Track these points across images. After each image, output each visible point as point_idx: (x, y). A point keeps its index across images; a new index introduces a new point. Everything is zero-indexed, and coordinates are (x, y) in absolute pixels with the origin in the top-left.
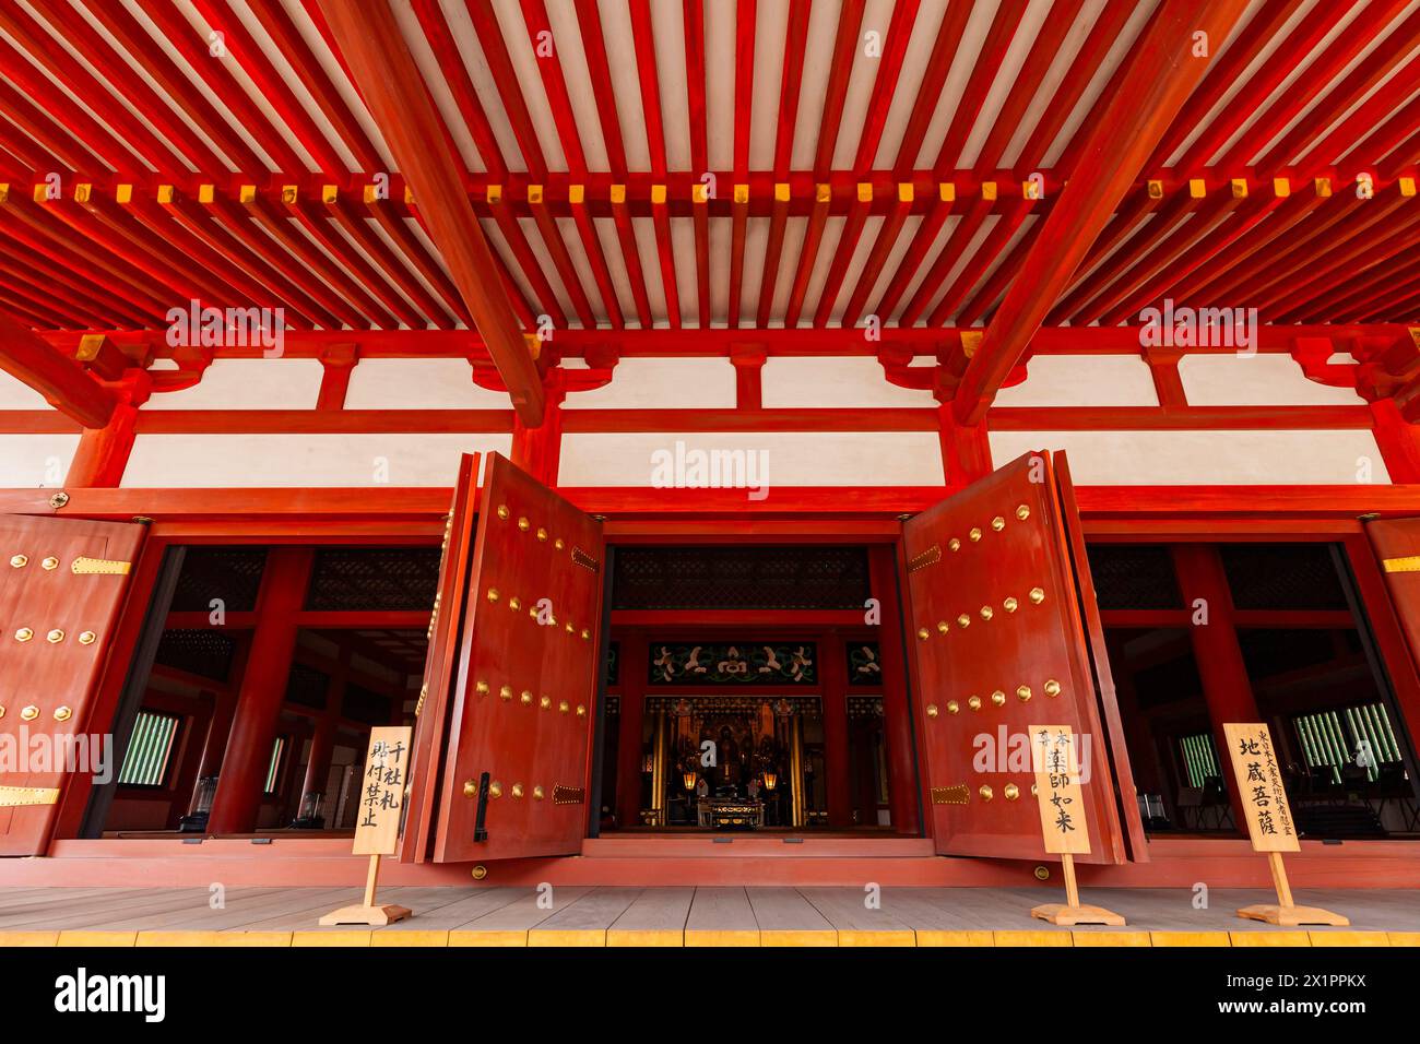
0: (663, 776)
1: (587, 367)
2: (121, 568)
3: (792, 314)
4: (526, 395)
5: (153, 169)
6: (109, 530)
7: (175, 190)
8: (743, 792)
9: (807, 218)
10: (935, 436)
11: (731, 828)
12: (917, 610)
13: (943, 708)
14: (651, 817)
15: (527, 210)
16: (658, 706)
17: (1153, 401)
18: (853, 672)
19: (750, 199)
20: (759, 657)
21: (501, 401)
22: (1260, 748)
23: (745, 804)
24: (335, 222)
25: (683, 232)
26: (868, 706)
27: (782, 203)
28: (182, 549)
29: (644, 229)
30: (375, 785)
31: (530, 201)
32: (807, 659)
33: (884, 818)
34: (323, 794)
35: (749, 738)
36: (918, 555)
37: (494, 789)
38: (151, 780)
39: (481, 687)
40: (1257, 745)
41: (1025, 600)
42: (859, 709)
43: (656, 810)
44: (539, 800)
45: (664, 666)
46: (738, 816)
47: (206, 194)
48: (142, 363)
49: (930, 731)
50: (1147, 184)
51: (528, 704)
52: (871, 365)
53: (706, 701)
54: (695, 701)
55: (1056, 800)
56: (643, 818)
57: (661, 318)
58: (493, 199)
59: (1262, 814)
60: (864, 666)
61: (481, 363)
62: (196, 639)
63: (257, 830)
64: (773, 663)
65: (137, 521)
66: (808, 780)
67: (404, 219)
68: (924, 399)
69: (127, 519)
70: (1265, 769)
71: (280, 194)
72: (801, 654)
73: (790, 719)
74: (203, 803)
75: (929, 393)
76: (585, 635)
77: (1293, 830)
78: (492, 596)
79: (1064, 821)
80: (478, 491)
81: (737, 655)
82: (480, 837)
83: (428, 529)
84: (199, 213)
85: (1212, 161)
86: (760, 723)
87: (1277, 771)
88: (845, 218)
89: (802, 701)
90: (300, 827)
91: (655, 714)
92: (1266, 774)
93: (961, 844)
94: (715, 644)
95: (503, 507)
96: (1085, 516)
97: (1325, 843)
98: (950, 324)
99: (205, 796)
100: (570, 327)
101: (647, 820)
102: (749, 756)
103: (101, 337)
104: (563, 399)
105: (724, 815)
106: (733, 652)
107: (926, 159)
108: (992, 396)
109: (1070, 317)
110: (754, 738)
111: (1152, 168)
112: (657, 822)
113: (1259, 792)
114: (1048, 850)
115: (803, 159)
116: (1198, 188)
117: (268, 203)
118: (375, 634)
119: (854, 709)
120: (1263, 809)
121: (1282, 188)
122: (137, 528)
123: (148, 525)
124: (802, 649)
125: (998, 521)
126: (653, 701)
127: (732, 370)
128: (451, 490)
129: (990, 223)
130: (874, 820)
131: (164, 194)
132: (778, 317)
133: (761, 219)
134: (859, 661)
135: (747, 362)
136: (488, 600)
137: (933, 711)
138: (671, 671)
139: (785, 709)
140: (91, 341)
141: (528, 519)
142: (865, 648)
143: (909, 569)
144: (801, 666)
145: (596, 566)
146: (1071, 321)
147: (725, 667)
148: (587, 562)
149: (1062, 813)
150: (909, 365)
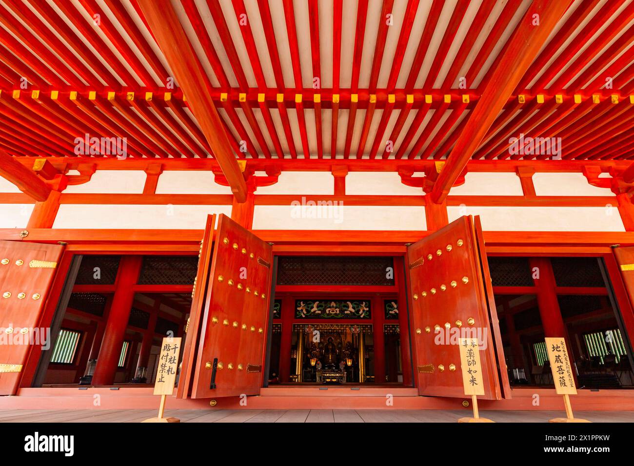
0: (301, 359)
1: (266, 175)
2: (53, 265)
3: (360, 153)
4: (238, 188)
5: (68, 84)
6: (47, 248)
7: (78, 94)
8: (337, 367)
9: (366, 110)
10: (423, 208)
11: (331, 384)
12: (413, 287)
13: (423, 330)
14: (295, 378)
15: (239, 105)
16: (299, 328)
17: (521, 194)
18: (387, 314)
19: (340, 101)
20: (344, 306)
21: (227, 190)
22: (561, 349)
23: (337, 372)
24: (152, 109)
25: (310, 115)
26: (393, 329)
27: (354, 103)
28: (80, 256)
29: (292, 113)
30: (164, 364)
31: (240, 101)
32: (366, 307)
33: (400, 379)
34: (146, 367)
35: (341, 343)
36: (414, 262)
37: (220, 366)
38: (67, 361)
39: (214, 320)
40: (559, 347)
41: (460, 282)
42: (390, 330)
43: (298, 375)
44: (240, 370)
45: (302, 310)
46: (334, 378)
47: (92, 95)
48: (63, 172)
49: (417, 340)
50: (518, 97)
51: (236, 327)
52: (395, 176)
53: (321, 326)
54: (315, 326)
55: (470, 371)
56: (292, 379)
57: (301, 154)
58: (223, 99)
59: (561, 378)
60: (392, 311)
61: (219, 173)
62: (89, 297)
63: (115, 384)
64: (351, 309)
65: (60, 244)
66: (367, 362)
67: (183, 108)
68: (418, 191)
69: (55, 243)
70: (563, 358)
71: (126, 96)
72: (364, 305)
73: (359, 334)
74: (90, 371)
75: (421, 189)
76: (263, 296)
77: (574, 385)
78: (220, 279)
79: (473, 381)
80: (215, 231)
81: (335, 305)
82: (213, 387)
83: (192, 248)
84: (89, 104)
85: (548, 86)
86: (346, 336)
87: (568, 359)
88: (383, 110)
89: (364, 326)
90: (136, 382)
91: (297, 332)
92: (563, 360)
93: (429, 391)
94: (325, 300)
95: (226, 239)
96: (487, 244)
97: (591, 391)
98: (431, 158)
99: (91, 369)
100: (259, 158)
101: (294, 380)
102: (340, 351)
103: (44, 160)
104: (255, 190)
105: (328, 377)
106: (333, 304)
107: (419, 84)
108: (449, 190)
109: (485, 155)
110: (343, 343)
111: (519, 89)
112: (298, 380)
113: (560, 368)
114: (466, 393)
115: (364, 83)
116: (541, 99)
117: (121, 100)
118: (171, 295)
119: (387, 330)
120: (561, 376)
121: (578, 99)
122: (60, 247)
123: (65, 246)
124: (364, 303)
125: (449, 247)
126: (296, 326)
127: (332, 178)
128: (203, 230)
129: (448, 113)
130: (396, 380)
131: (73, 96)
132: (353, 154)
133: (345, 110)
134: (390, 309)
135: (339, 174)
136: (218, 281)
137: (419, 331)
138: (305, 312)
139: (356, 330)
140: (40, 162)
141: (238, 244)
142: (392, 303)
143: (410, 267)
144: (364, 311)
145: (269, 266)
146: (485, 157)
147: (329, 311)
148: (265, 263)
149: (472, 377)
150: (412, 176)
